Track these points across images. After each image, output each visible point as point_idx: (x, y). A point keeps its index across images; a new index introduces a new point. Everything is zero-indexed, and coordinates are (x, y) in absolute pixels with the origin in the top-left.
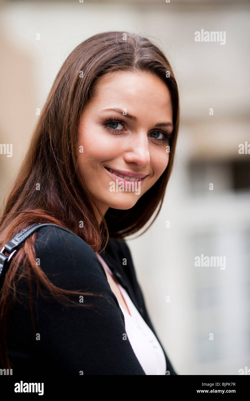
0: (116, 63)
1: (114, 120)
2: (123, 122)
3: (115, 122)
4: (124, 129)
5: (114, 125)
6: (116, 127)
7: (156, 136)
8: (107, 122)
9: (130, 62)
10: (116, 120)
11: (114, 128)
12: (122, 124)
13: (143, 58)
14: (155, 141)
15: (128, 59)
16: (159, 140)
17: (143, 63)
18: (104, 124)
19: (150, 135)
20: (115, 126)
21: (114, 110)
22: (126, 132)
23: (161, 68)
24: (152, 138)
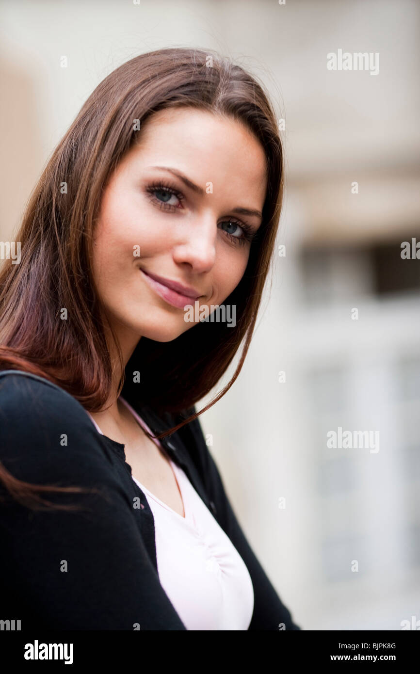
0: (187, 95)
1: (167, 187)
2: (180, 194)
3: (166, 191)
4: (180, 206)
5: (164, 195)
6: (168, 200)
7: (230, 230)
8: (153, 189)
9: (210, 96)
10: (170, 188)
11: (165, 201)
12: (178, 198)
13: (231, 95)
14: (227, 238)
15: (208, 92)
16: (234, 237)
17: (231, 104)
18: (148, 191)
19: (220, 225)
20: (165, 198)
21: (169, 170)
22: (183, 211)
23: (260, 116)
24: (224, 231)
